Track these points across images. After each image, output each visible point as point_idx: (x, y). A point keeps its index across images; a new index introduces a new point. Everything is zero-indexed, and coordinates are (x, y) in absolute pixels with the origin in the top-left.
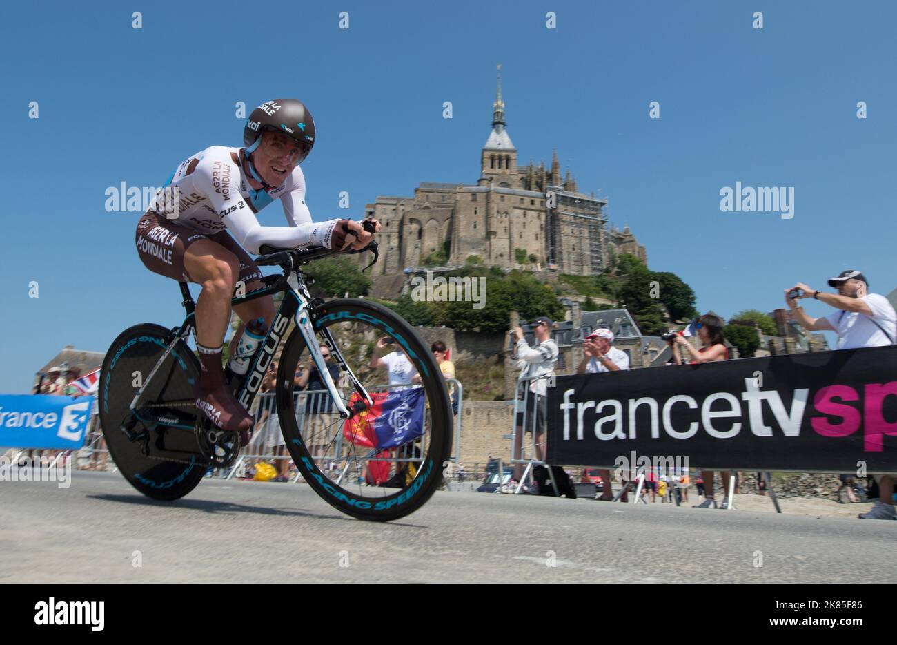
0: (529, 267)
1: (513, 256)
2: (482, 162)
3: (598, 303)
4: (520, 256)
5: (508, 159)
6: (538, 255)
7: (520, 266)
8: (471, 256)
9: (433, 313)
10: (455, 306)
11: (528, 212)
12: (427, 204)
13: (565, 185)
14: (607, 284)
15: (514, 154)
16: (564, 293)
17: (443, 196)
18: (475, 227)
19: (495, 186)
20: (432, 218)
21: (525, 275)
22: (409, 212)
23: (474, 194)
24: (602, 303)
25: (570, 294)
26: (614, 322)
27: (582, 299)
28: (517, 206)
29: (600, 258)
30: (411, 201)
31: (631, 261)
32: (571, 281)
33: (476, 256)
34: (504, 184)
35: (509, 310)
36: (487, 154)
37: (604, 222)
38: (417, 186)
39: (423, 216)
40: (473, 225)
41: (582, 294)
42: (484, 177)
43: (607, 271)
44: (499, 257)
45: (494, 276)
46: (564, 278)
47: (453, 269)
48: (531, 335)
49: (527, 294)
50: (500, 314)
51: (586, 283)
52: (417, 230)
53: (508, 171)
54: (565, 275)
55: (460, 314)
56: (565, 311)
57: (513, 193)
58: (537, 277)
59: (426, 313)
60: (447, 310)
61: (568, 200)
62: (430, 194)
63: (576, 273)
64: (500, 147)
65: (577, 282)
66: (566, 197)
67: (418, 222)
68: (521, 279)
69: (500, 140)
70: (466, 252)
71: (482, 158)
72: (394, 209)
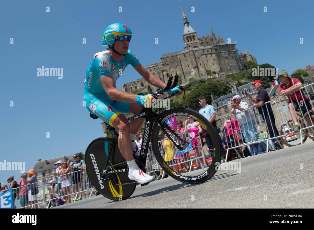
0: (213, 76)
1: (206, 74)
2: (184, 40)
3: (242, 82)
4: (208, 73)
5: (194, 37)
6: (216, 71)
7: (210, 77)
8: (190, 78)
9: (182, 104)
10: (190, 99)
11: (207, 55)
12: (167, 63)
13: (219, 41)
14: (244, 74)
15: (196, 34)
16: (229, 82)
17: (173, 58)
18: (188, 66)
19: (191, 48)
20: (171, 68)
21: (213, 80)
22: (161, 68)
23: (184, 54)
24: (244, 82)
25: (231, 82)
26: (250, 88)
27: (236, 82)
28: (202, 54)
29: (239, 65)
30: (161, 63)
31: (251, 63)
32: (230, 77)
33: (192, 78)
34: (195, 47)
35: (210, 95)
36: (185, 37)
37: (237, 51)
38: (161, 57)
39: (167, 68)
40: (187, 66)
41: (236, 81)
42: (186, 46)
43: (243, 70)
44: (201, 75)
45: (201, 83)
46: (228, 77)
47: (185, 85)
48: (222, 101)
49: (216, 86)
50: (207, 97)
51: (236, 76)
52: (166, 74)
53: (195, 41)
54: (228, 75)
55: (192, 101)
56: (231, 89)
57: (200, 49)
58: (217, 79)
59: (179, 105)
60: (187, 101)
61: (222, 46)
62: (167, 59)
63: (232, 73)
64: (190, 32)
65: (233, 77)
66: (220, 45)
67: (166, 71)
68: (211, 82)
69: (188, 30)
70: (188, 77)
71: (184, 39)
72: (155, 68)
